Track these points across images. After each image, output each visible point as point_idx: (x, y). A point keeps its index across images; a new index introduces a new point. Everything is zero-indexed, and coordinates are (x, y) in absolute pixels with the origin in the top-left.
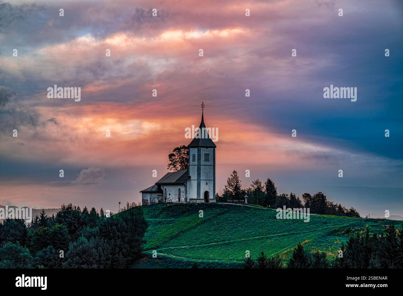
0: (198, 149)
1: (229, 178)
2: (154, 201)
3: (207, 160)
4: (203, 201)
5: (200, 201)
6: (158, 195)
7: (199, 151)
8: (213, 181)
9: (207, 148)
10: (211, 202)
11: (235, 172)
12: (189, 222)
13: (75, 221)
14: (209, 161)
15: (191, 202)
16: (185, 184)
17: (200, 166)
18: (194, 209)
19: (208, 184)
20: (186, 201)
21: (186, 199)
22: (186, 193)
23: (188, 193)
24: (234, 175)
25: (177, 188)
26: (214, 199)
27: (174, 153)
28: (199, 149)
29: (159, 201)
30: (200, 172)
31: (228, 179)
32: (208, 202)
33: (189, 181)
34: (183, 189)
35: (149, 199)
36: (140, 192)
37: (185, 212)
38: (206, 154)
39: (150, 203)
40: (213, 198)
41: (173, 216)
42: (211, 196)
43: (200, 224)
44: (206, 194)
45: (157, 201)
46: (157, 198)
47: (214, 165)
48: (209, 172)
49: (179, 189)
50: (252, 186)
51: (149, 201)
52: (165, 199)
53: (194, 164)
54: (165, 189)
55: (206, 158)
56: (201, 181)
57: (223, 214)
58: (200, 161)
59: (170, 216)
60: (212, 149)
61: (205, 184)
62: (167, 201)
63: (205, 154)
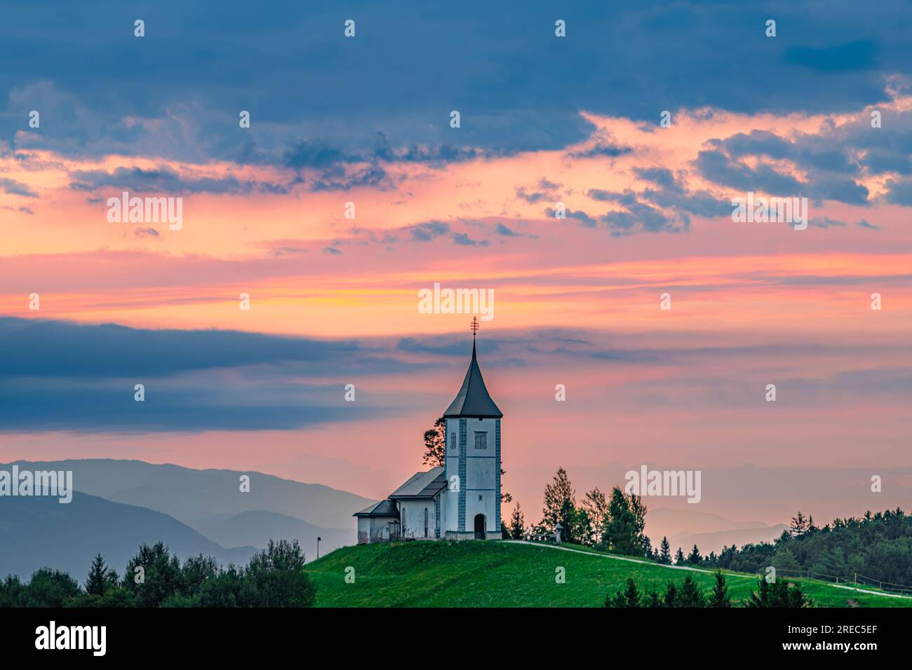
0: (460, 421)
1: (548, 486)
2: (379, 536)
3: (481, 444)
4: (472, 537)
5: (464, 536)
6: (390, 523)
7: (463, 425)
8: (494, 492)
9: (481, 420)
10: (489, 537)
11: (561, 471)
12: (421, 584)
13: (158, 580)
14: (486, 448)
15: (448, 538)
16: (435, 498)
17: (465, 459)
18: (442, 554)
19: (484, 498)
20: (438, 537)
21: (438, 531)
22: (437, 519)
23: (442, 518)
24: (560, 479)
25: (421, 506)
26: (496, 532)
27: (437, 429)
28: (463, 420)
29: (390, 535)
30: (465, 471)
31: (547, 488)
32: (484, 539)
33: (444, 492)
34: (431, 508)
35: (368, 532)
36: (354, 515)
37: (421, 560)
38: (479, 432)
39: (371, 540)
40: (495, 530)
41: (396, 570)
42: (491, 526)
43: (442, 588)
44: (480, 520)
45: (386, 536)
46: (387, 529)
47: (498, 457)
48: (487, 473)
49: (426, 509)
50: (584, 502)
51: (368, 536)
52: (404, 531)
53: (454, 455)
54: (404, 509)
55: (478, 440)
56: (467, 492)
57: (497, 565)
58: (465, 447)
59: (391, 570)
60: (493, 421)
61: (478, 498)
62: (406, 536)
63: (476, 432)
